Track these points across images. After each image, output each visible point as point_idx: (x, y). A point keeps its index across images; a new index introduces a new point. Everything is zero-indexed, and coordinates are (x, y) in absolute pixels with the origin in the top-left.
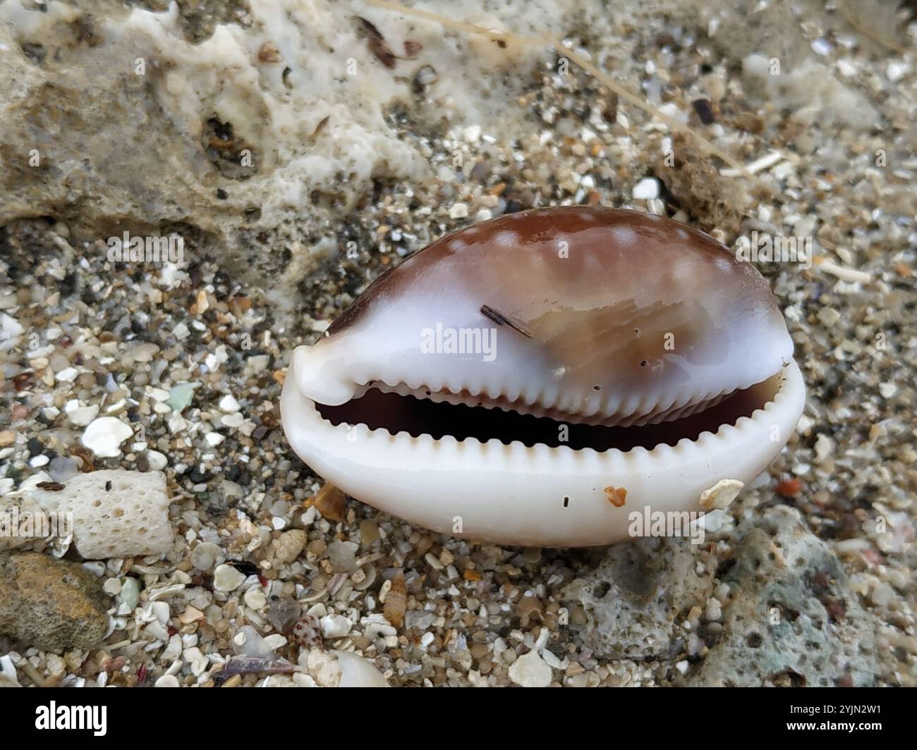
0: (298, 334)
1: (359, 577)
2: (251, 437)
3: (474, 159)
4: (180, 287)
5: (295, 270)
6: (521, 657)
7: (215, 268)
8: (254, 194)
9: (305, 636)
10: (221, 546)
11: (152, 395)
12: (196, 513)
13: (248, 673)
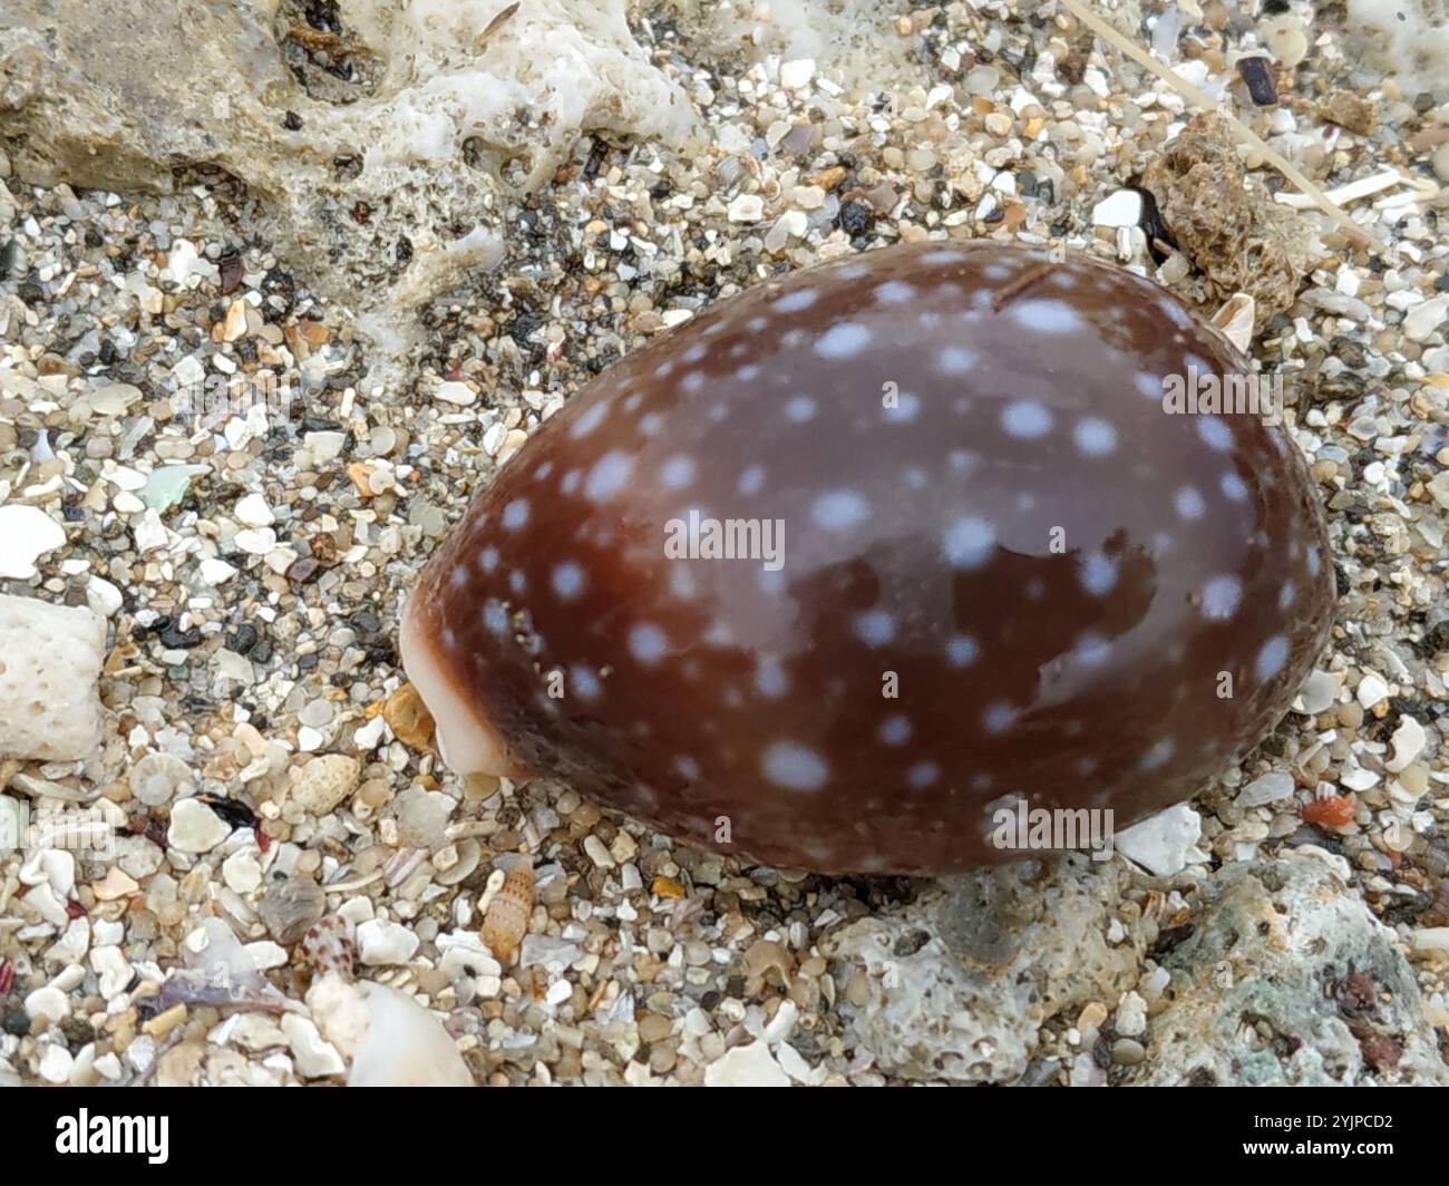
0: (409, 403)
1: (446, 858)
2: (287, 577)
3: (792, 118)
4: (199, 288)
5: (416, 282)
6: (734, 1050)
7: (269, 261)
8: (354, 129)
9: (322, 950)
10: (193, 765)
11: (113, 477)
12: (161, 702)
13: (202, 1003)
